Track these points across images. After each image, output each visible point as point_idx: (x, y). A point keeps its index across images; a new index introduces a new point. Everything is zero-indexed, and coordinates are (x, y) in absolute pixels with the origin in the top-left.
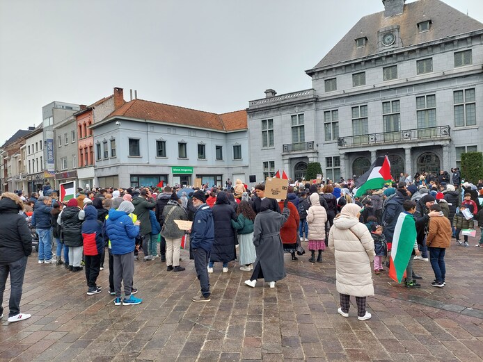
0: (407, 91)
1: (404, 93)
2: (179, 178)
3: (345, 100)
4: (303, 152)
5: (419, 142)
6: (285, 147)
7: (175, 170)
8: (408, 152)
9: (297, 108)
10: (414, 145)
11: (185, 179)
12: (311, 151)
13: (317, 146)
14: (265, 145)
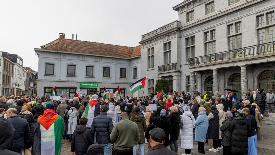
0: (247, 11)
1: (245, 14)
2: (86, 90)
3: (199, 27)
4: (169, 71)
5: (252, 59)
6: (159, 68)
7: (82, 84)
8: (243, 70)
9: (166, 37)
10: (248, 63)
11: (92, 91)
12: (174, 71)
13: (181, 66)
14: (149, 67)
